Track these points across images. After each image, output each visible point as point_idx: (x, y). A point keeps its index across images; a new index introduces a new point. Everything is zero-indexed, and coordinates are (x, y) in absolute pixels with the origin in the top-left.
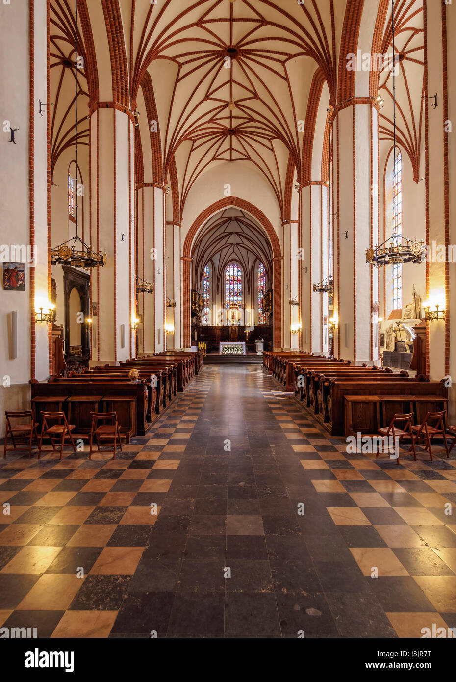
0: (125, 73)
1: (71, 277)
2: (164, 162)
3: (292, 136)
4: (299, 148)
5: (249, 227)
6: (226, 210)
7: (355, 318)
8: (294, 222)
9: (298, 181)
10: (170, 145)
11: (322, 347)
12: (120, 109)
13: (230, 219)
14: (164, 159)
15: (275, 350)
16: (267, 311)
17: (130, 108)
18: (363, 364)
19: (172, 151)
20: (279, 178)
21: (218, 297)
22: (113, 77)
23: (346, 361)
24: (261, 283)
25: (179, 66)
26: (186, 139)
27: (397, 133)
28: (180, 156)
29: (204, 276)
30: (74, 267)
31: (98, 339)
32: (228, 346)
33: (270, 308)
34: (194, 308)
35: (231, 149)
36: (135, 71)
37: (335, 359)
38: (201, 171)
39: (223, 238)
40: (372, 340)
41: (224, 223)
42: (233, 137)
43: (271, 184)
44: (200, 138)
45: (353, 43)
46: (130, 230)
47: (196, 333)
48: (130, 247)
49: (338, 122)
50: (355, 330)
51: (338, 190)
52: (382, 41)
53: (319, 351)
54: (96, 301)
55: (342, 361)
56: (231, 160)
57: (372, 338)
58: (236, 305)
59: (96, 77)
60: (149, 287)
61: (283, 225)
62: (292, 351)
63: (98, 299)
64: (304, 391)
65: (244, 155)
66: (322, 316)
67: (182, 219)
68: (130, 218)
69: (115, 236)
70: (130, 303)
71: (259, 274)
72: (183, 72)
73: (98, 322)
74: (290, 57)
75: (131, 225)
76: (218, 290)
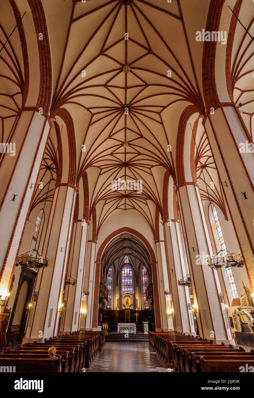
0: (75, 172)
1: (25, 274)
2: (90, 210)
3: (156, 198)
4: (161, 204)
5: (136, 244)
6: (122, 234)
7: (209, 305)
8: (162, 241)
9: (162, 219)
10: (94, 202)
11: (190, 328)
12: (70, 186)
13: (125, 239)
14: (90, 208)
15: (157, 330)
16: (149, 299)
17: (75, 186)
18: (222, 343)
19: (94, 204)
20: (152, 218)
21: (117, 288)
22: (69, 174)
23: (209, 340)
24: (145, 279)
25: (101, 169)
26: (102, 199)
27: (210, 197)
28: (98, 207)
29: (109, 274)
30: (29, 267)
31: (33, 320)
32: (124, 326)
33: (152, 296)
34: (101, 296)
35: (125, 204)
36: (80, 171)
37: (201, 338)
38: (109, 214)
39: (121, 250)
40: (224, 323)
41: (121, 241)
42: (126, 198)
43: (148, 221)
44: (110, 199)
45: (181, 161)
46: (67, 245)
47: (101, 315)
48: (65, 255)
49: (179, 192)
50: (211, 314)
51: (185, 224)
52: (195, 161)
53: (189, 332)
54: (38, 291)
55: (206, 340)
56: (125, 209)
57: (224, 321)
58: (129, 294)
59: (61, 174)
60: (73, 281)
61: (155, 243)
62: (169, 331)
63: (39, 289)
64: (181, 369)
65: (132, 207)
66: (187, 303)
67: (97, 239)
68: (68, 239)
69: (57, 249)
70: (60, 292)
71: (143, 273)
72: (102, 172)
73: (36, 306)
74: (153, 166)
75: (68, 242)
76: (117, 284)
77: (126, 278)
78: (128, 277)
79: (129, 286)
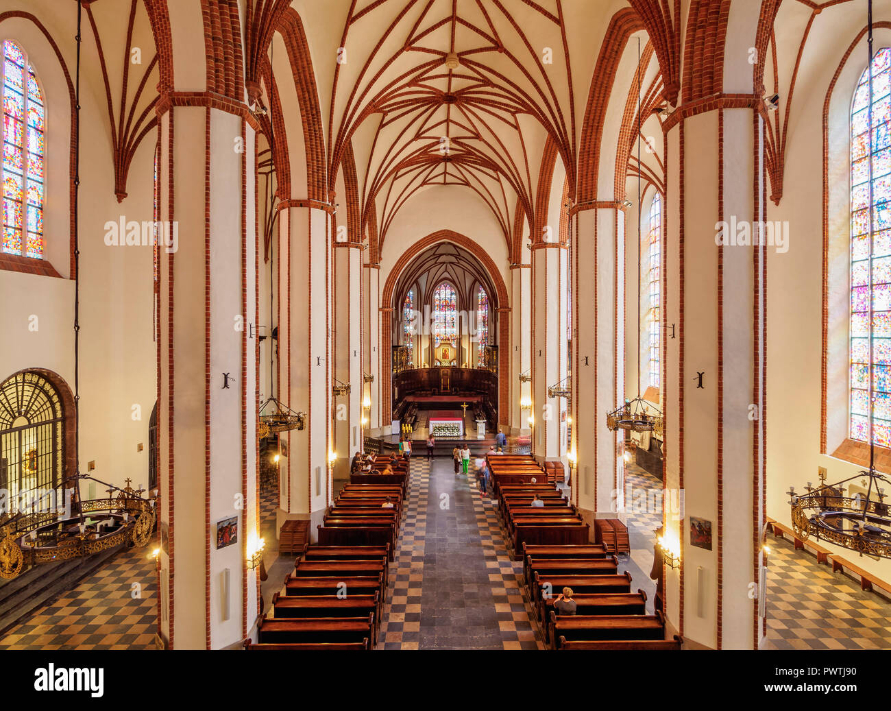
0: (322, 162)
12: (316, 207)
17: (328, 203)
22: (308, 171)
46: (327, 350)
49: (577, 223)
50: (596, 476)
54: (286, 439)
63: (289, 438)
68: (327, 334)
69: (310, 362)
73: (289, 463)
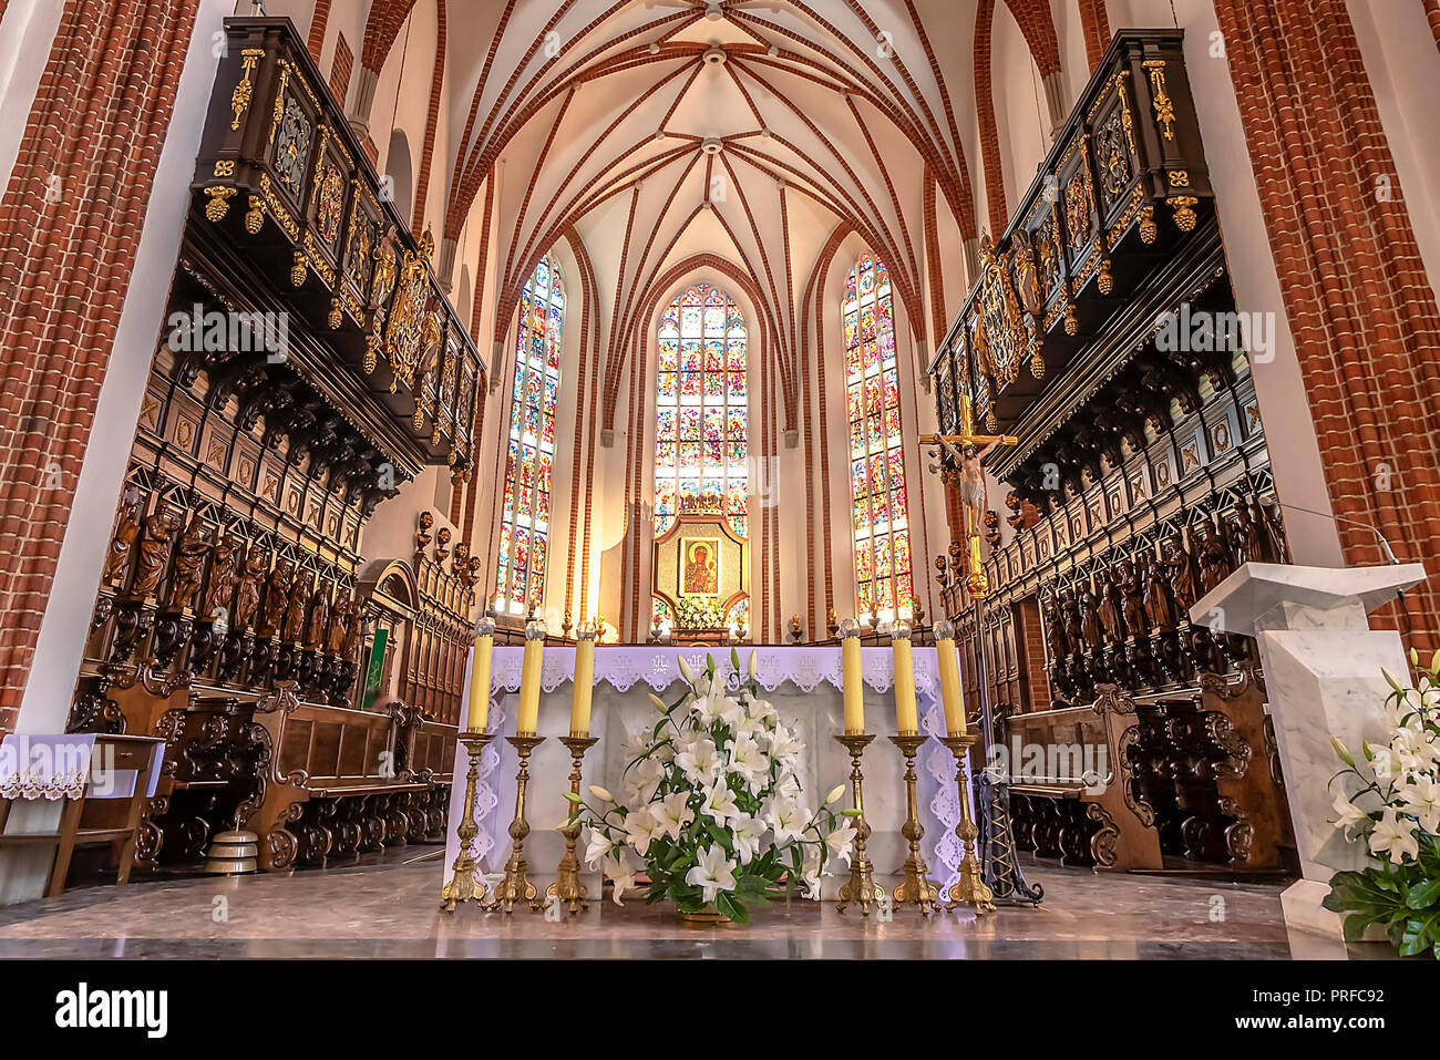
76: (609, 422)
77: (696, 383)
78: (703, 372)
79: (714, 443)
